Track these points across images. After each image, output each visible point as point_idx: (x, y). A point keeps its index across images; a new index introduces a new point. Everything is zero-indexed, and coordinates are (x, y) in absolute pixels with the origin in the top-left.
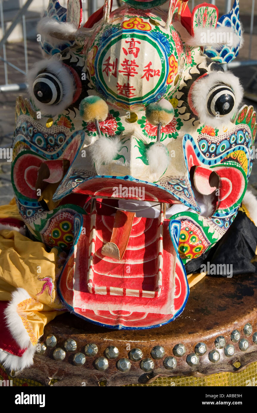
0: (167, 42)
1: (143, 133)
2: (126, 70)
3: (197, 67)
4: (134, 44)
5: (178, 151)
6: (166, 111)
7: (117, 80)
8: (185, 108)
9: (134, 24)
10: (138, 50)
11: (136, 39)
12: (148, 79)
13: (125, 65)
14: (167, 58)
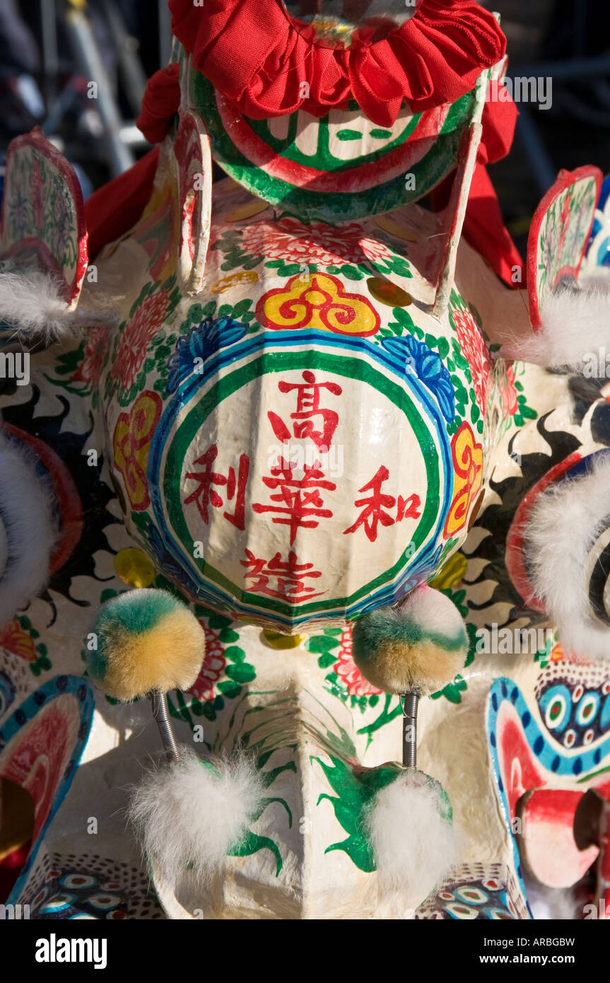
0: (443, 373)
1: (330, 686)
2: (283, 504)
3: (541, 427)
4: (317, 395)
5: (470, 755)
6: (439, 640)
7: (246, 539)
8: (491, 585)
9: (310, 307)
10: (332, 419)
11: (321, 376)
12: (372, 534)
13: (279, 482)
14: (445, 443)
